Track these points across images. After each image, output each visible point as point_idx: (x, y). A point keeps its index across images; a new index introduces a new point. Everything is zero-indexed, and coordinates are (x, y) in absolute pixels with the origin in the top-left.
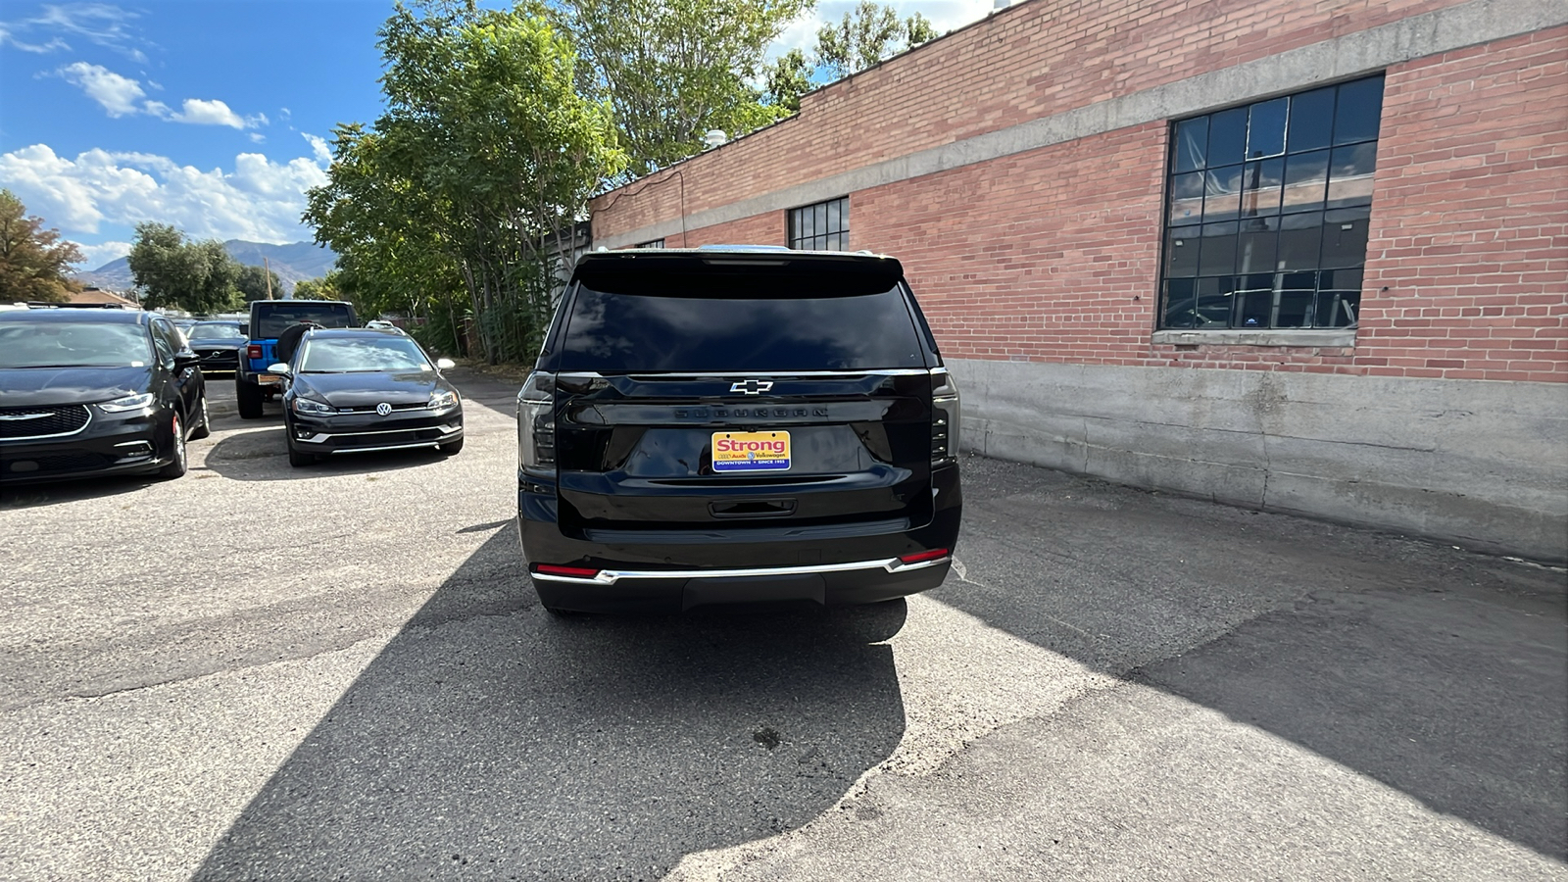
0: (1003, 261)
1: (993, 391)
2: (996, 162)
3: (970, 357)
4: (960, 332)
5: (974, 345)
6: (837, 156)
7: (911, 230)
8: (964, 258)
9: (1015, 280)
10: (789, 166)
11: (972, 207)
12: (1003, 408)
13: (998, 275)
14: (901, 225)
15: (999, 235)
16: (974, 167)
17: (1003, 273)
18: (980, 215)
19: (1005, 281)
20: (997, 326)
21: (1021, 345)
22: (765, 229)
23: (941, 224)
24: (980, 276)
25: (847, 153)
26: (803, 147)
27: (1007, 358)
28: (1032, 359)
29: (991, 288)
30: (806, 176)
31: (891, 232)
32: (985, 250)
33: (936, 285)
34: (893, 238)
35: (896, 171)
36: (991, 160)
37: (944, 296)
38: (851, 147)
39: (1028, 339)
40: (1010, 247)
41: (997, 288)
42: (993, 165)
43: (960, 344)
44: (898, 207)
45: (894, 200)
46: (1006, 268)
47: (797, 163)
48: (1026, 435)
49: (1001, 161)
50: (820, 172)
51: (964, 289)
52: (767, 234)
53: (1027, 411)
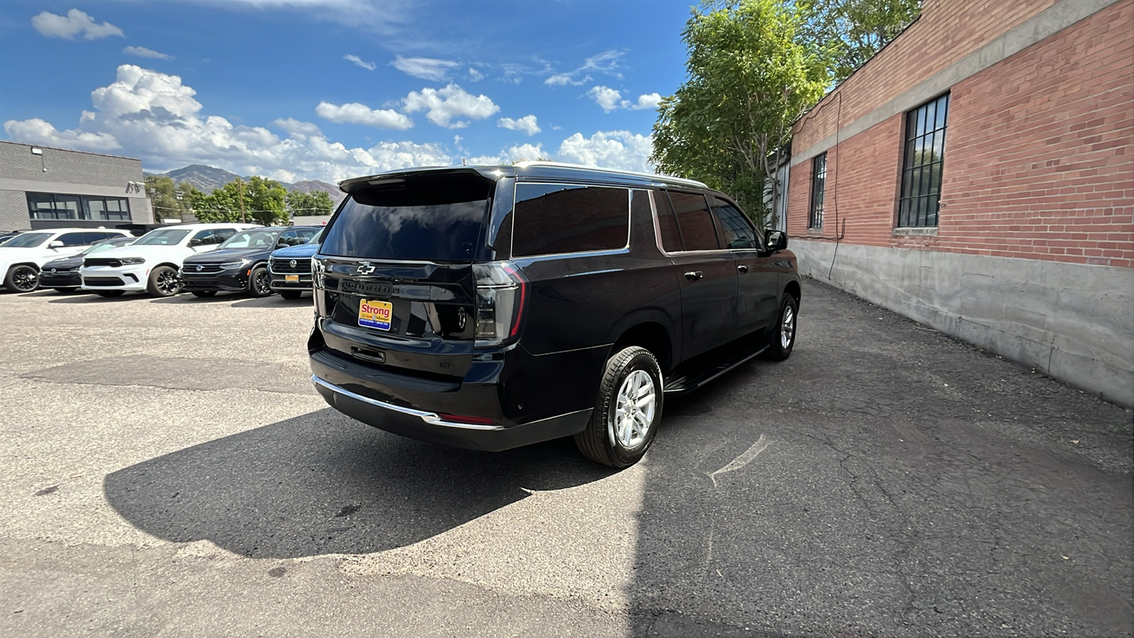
0: (1092, 140)
1: (1065, 299)
2: (1095, 18)
3: (1044, 258)
4: (1037, 228)
5: (1051, 244)
6: (946, 49)
7: (1000, 116)
8: (1049, 142)
9: (1102, 163)
10: (909, 69)
11: (1064, 79)
12: (1073, 321)
13: (1084, 158)
14: (992, 112)
15: (1090, 109)
16: (1071, 29)
17: (1091, 155)
18: (1070, 88)
19: (1092, 165)
20: (1077, 221)
21: (1101, 245)
22: (887, 133)
23: (1030, 104)
24: (1065, 161)
25: (954, 44)
26: (919, 48)
27: (1083, 260)
28: (1114, 263)
29: (1074, 175)
30: (920, 76)
31: (982, 121)
32: (1073, 129)
33: (1018, 176)
34: (984, 127)
35: (992, 54)
36: (1090, 17)
37: (1023, 188)
38: (957, 38)
39: (1111, 237)
40: (1101, 121)
41: (1082, 174)
42: (1092, 22)
43: (1036, 242)
44: (991, 93)
45: (988, 86)
46: (1095, 148)
47: (915, 65)
48: (1097, 357)
49: (1101, 15)
50: (930, 70)
51: (1045, 179)
52: (889, 137)
53: (1100, 328)
